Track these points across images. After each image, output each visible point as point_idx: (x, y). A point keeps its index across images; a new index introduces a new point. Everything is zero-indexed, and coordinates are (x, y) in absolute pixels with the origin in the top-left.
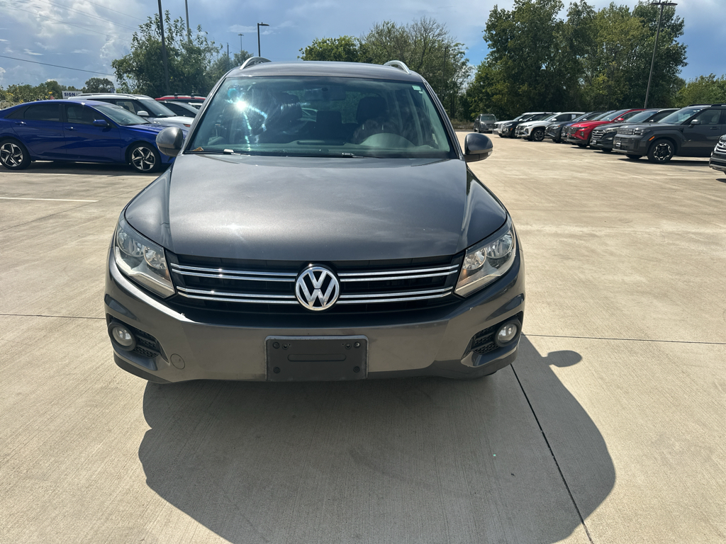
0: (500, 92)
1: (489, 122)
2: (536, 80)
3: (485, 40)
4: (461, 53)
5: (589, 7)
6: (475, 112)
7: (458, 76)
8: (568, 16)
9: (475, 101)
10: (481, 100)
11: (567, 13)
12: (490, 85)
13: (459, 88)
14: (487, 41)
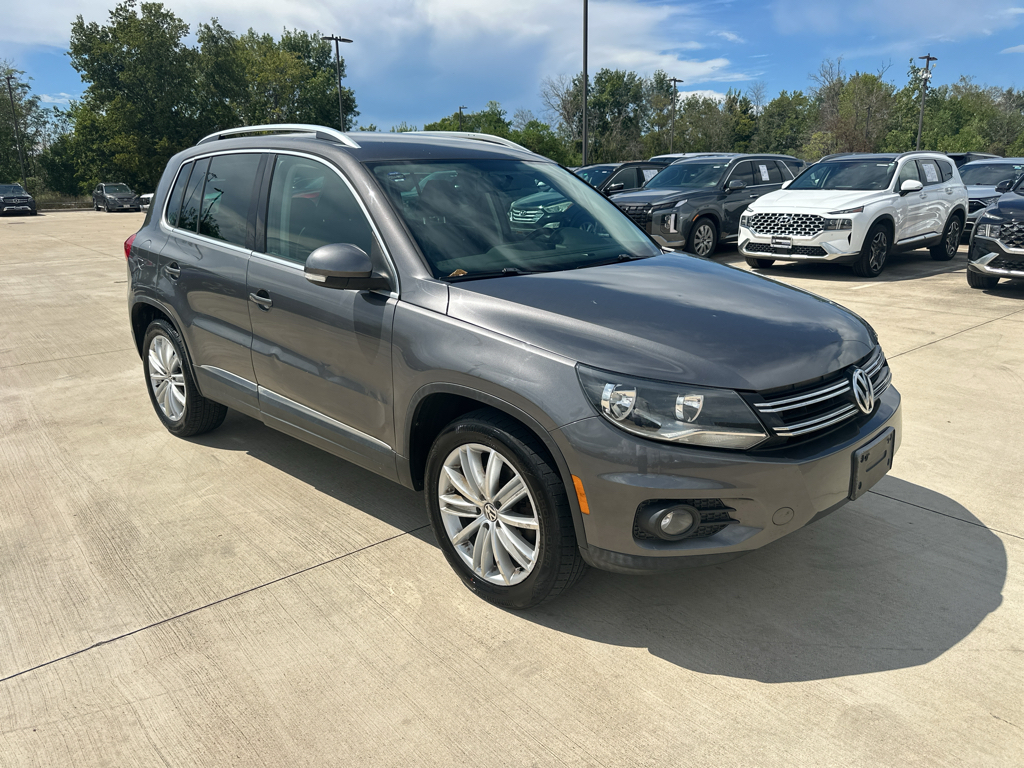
0: (123, 150)
1: (120, 195)
2: (177, 132)
3: (76, 68)
4: (23, 86)
5: (228, 33)
6: (84, 180)
7: (25, 124)
8: (199, 42)
9: (83, 163)
10: (93, 161)
11: (197, 38)
12: (102, 138)
13: (33, 142)
14: (79, 71)
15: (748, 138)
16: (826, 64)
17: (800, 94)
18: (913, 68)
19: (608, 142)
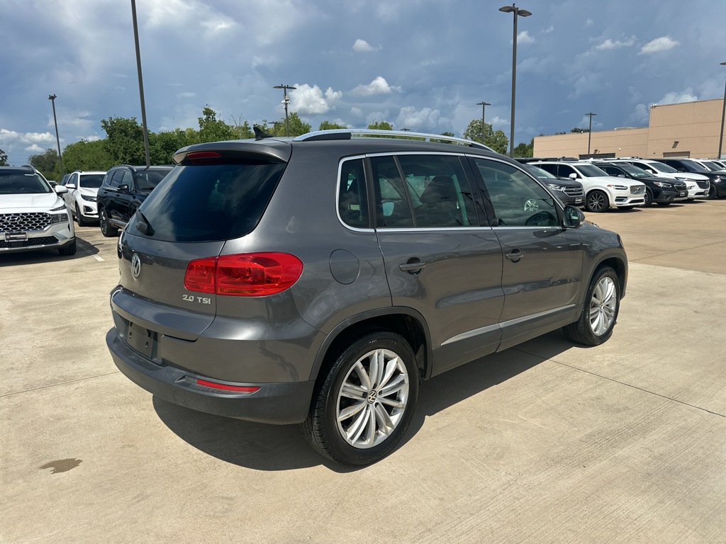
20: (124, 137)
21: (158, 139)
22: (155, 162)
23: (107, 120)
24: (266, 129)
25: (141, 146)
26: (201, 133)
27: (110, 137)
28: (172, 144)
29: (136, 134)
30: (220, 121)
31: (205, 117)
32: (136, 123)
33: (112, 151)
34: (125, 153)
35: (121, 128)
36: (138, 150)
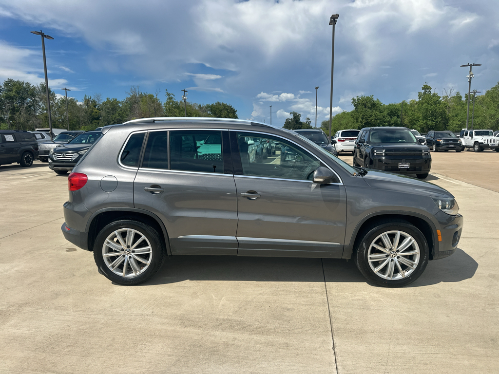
15: (98, 119)
16: (133, 88)
17: (116, 100)
18: (167, 93)
19: (19, 118)
20: (364, 109)
21: (386, 109)
22: (382, 124)
23: (356, 98)
24: (476, 96)
25: (373, 113)
26: (418, 103)
27: (356, 109)
28: (395, 111)
29: (372, 106)
30: (434, 94)
31: (423, 91)
32: (373, 99)
33: (355, 117)
34: (363, 119)
35: (363, 102)
36: (371, 116)
